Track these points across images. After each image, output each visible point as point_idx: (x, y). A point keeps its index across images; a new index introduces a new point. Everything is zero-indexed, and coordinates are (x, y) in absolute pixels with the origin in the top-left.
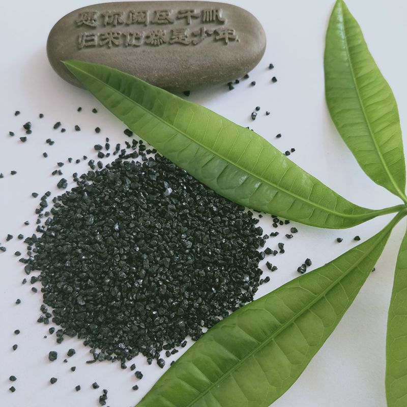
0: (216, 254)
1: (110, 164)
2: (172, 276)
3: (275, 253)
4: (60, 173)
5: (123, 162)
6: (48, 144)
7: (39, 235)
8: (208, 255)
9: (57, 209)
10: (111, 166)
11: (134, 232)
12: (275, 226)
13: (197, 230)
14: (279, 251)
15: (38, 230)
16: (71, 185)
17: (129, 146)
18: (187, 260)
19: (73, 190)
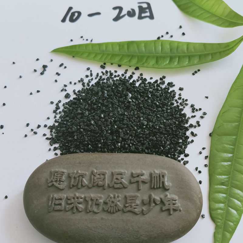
0: (161, 128)
1: (94, 84)
2: (137, 141)
3: (195, 127)
4: (66, 90)
5: (101, 82)
6: (57, 75)
7: (57, 124)
8: (157, 129)
9: (65, 110)
10: (94, 85)
11: (113, 118)
12: (193, 112)
13: (149, 115)
14: (197, 125)
15: (56, 121)
16: (73, 96)
17: (103, 74)
18: (145, 132)
19: (74, 99)
